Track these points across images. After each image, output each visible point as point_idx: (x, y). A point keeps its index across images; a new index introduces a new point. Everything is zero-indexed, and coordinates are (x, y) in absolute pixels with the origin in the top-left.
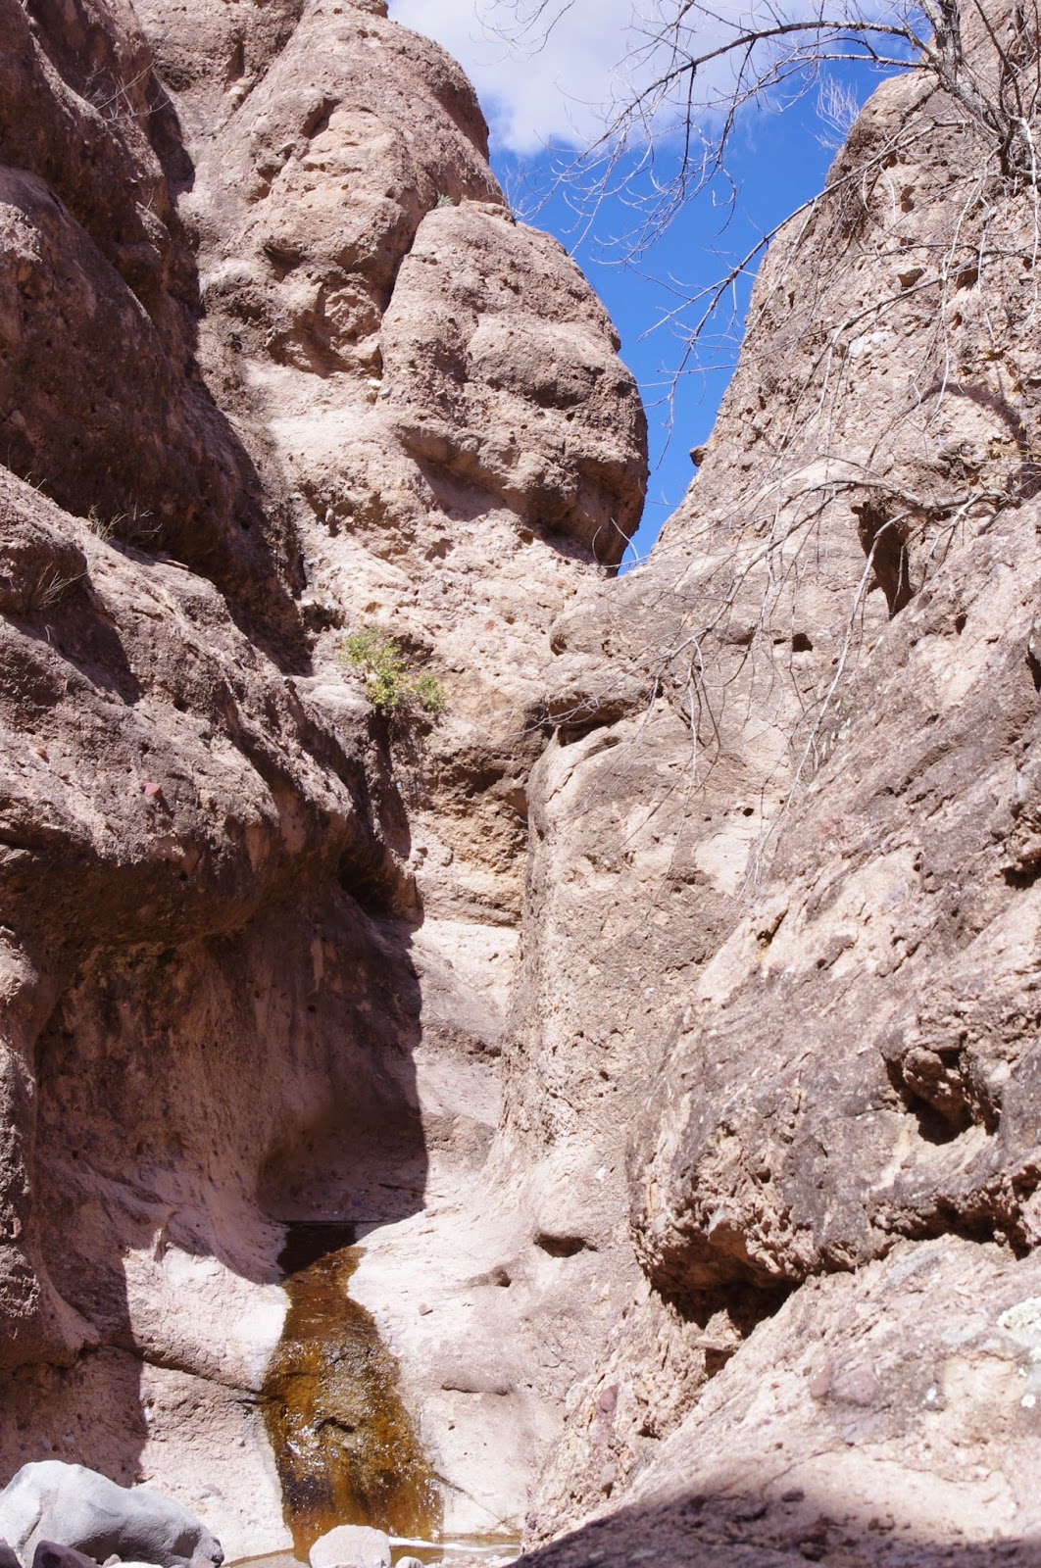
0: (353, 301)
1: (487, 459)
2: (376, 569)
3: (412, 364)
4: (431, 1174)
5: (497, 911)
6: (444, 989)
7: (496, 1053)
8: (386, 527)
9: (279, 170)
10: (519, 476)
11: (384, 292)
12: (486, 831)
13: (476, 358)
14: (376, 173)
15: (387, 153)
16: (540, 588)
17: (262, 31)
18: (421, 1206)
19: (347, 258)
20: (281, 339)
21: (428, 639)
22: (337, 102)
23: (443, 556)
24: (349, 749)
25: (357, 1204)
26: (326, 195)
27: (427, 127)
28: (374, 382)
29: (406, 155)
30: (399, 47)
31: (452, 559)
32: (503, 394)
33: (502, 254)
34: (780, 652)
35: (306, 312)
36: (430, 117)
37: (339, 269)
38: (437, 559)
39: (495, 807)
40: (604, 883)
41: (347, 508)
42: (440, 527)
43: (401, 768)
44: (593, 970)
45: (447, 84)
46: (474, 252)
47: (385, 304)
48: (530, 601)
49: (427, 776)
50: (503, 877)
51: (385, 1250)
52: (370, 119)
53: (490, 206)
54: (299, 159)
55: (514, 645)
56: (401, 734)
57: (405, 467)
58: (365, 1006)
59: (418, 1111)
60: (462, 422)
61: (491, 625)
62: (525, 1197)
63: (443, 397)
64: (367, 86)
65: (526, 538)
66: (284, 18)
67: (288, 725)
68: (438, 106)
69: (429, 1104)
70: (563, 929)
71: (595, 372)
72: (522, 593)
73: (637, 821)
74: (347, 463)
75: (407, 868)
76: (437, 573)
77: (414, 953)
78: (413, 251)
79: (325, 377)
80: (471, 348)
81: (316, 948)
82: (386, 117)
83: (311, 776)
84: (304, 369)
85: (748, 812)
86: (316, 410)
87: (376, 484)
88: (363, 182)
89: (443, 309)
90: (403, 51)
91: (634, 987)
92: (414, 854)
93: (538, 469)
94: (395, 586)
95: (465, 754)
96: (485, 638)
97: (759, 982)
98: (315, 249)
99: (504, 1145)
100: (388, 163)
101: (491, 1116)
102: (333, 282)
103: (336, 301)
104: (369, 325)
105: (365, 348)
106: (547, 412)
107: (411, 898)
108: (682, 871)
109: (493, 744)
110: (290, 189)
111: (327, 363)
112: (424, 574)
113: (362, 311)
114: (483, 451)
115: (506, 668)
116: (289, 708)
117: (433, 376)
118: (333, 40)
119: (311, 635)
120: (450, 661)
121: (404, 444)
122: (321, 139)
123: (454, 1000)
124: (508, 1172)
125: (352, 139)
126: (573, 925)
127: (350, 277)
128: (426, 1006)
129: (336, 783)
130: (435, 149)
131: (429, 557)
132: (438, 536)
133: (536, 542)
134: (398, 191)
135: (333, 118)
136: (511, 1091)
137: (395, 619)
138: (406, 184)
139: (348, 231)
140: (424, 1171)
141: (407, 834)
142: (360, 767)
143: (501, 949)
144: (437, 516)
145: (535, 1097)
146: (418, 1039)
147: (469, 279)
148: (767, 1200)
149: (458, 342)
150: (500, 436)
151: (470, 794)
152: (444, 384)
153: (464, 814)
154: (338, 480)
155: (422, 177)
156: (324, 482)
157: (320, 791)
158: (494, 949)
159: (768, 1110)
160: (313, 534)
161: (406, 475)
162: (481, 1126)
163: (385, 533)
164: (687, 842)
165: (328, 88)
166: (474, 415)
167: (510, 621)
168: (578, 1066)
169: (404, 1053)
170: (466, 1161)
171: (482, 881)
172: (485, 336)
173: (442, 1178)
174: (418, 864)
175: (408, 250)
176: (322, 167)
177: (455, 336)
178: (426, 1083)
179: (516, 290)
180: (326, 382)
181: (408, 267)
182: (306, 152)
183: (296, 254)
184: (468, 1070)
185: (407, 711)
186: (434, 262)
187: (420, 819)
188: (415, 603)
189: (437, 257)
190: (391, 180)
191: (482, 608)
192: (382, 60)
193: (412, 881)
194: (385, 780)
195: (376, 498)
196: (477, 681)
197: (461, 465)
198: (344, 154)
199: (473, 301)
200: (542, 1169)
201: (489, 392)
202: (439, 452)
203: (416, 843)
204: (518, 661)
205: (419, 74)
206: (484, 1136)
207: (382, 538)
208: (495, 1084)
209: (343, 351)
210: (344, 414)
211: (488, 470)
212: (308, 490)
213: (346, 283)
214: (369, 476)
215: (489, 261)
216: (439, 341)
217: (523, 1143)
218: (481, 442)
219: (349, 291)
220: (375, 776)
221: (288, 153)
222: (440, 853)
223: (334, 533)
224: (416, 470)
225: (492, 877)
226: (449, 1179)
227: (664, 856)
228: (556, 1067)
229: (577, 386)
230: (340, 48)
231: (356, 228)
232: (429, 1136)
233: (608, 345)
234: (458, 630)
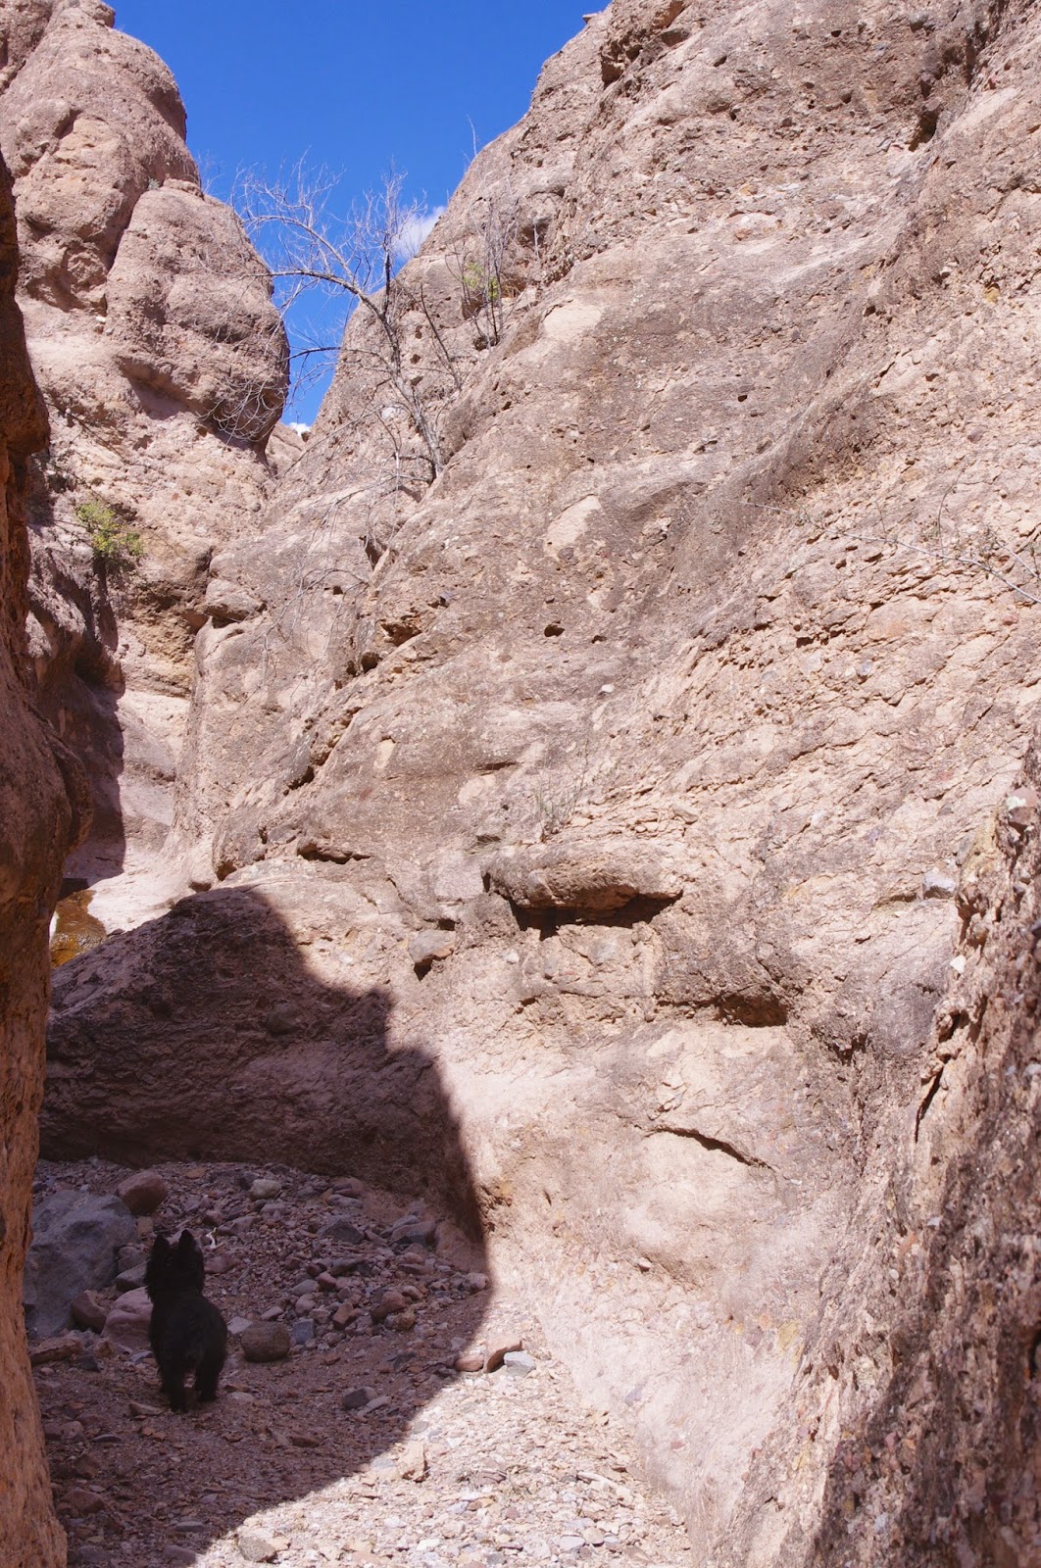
0: (87, 262)
1: (177, 379)
2: (99, 453)
3: (128, 313)
4: (127, 852)
5: (175, 687)
6: (138, 738)
7: (172, 779)
8: (107, 426)
9: (37, 159)
10: (199, 391)
11: (110, 255)
12: (168, 635)
13: (172, 307)
14: (107, 171)
15: (114, 155)
16: (210, 470)
17: (21, 31)
18: (121, 871)
19: (85, 232)
20: (35, 282)
21: (134, 505)
22: (79, 112)
23: (145, 447)
24: (80, 582)
25: (82, 868)
26: (70, 184)
27: (142, 127)
28: (100, 318)
29: (128, 155)
30: (124, 62)
31: (151, 449)
32: (190, 333)
33: (192, 230)
34: (326, 594)
35: (55, 268)
36: (145, 118)
37: (79, 239)
38: (141, 449)
39: (174, 620)
40: (232, 707)
41: (82, 410)
42: (144, 427)
43: (113, 591)
44: (224, 751)
45: (157, 89)
46: (173, 229)
47: (110, 264)
48: (204, 479)
49: (130, 597)
50: (178, 665)
51: (107, 891)
52: (103, 126)
53: (186, 184)
54: (52, 154)
55: (191, 510)
56: (114, 570)
57: (121, 384)
58: (90, 749)
59: (120, 814)
60: (161, 354)
61: (176, 496)
62: (185, 865)
63: (148, 336)
64: (101, 98)
65: (202, 432)
66: (38, 20)
67: (47, 577)
68: (151, 107)
69: (127, 810)
70: (209, 728)
71: (253, 320)
72: (198, 474)
73: (251, 677)
74: (81, 380)
75: (116, 657)
76: (141, 459)
77: (119, 714)
78: (131, 227)
79: (66, 311)
80: (169, 300)
81: (62, 714)
82: (116, 126)
83: (61, 609)
84: (50, 304)
85: (306, 677)
86: (60, 335)
87: (102, 396)
88: (97, 177)
89: (151, 273)
90: (126, 66)
91: (244, 761)
92: (120, 647)
93: (212, 387)
94: (112, 466)
95: (156, 585)
96: (172, 505)
97: (244, 805)
98: (62, 223)
99: (174, 837)
100: (115, 162)
101: (167, 818)
102: (74, 247)
103: (76, 261)
104: (100, 279)
105: (96, 294)
106: (220, 346)
107: (117, 677)
108: (270, 705)
109: (175, 579)
110: (45, 177)
111: (68, 302)
112: (132, 459)
113: (94, 269)
114: (175, 373)
115: (185, 528)
116: (49, 567)
117: (142, 322)
118: (76, 56)
119: (53, 494)
120: (148, 521)
121: (121, 368)
122: (67, 140)
123: (144, 745)
124: (176, 851)
125: (89, 141)
126: (215, 727)
127: (86, 245)
128: (126, 750)
129: (77, 613)
130: (148, 144)
131: (136, 447)
132: (142, 433)
133: (209, 435)
134: (122, 183)
135: (76, 123)
136: (179, 807)
137: (112, 491)
138: (128, 177)
139: (85, 213)
140: (123, 850)
141: (116, 635)
142: (88, 592)
143: (176, 713)
144: (142, 418)
145: (193, 813)
146: (121, 770)
147: (169, 250)
148: (236, 855)
149: (160, 297)
150: (186, 363)
151: (158, 611)
152: (151, 327)
153: (153, 623)
154: (75, 390)
155: (138, 168)
156: (65, 390)
157: (67, 619)
158: (170, 712)
159: (239, 835)
160: (58, 424)
161: (122, 390)
162: (159, 824)
163: (107, 430)
164: (274, 691)
165: (73, 99)
166: (170, 348)
167: (189, 493)
168: (215, 799)
169: (112, 778)
170: (149, 845)
171: (165, 667)
172: (178, 291)
173: (134, 855)
174: (123, 655)
175: (126, 227)
176: (68, 162)
177: (159, 292)
178: (126, 797)
179: (202, 257)
180: (67, 315)
181: (127, 241)
182: (57, 149)
183: (49, 226)
184: (152, 789)
185: (119, 555)
186: (145, 237)
187: (124, 626)
188: (125, 479)
189: (148, 232)
190: (117, 175)
191: (172, 485)
192: (112, 76)
193: (119, 665)
194: (103, 600)
195: (101, 407)
196: (166, 537)
197: (158, 383)
198: (84, 153)
199: (171, 266)
200: (195, 850)
201: (181, 331)
202: (145, 373)
203: (122, 641)
204: (193, 523)
205: (138, 84)
206: (161, 831)
207: (104, 432)
208: (170, 798)
209: (80, 295)
210: (78, 340)
211: (178, 386)
212: (54, 394)
213: (83, 249)
214: (96, 391)
215: (184, 236)
216: (147, 298)
217: (185, 836)
218: (173, 367)
219: (85, 255)
220: (97, 598)
221: (44, 148)
222: (138, 648)
223: (71, 425)
224: (128, 386)
225: (171, 665)
226: (139, 855)
227: (263, 697)
228: (204, 799)
229: (240, 328)
230: (81, 64)
231: (92, 211)
232: (127, 829)
233: (264, 294)
234: (154, 499)
